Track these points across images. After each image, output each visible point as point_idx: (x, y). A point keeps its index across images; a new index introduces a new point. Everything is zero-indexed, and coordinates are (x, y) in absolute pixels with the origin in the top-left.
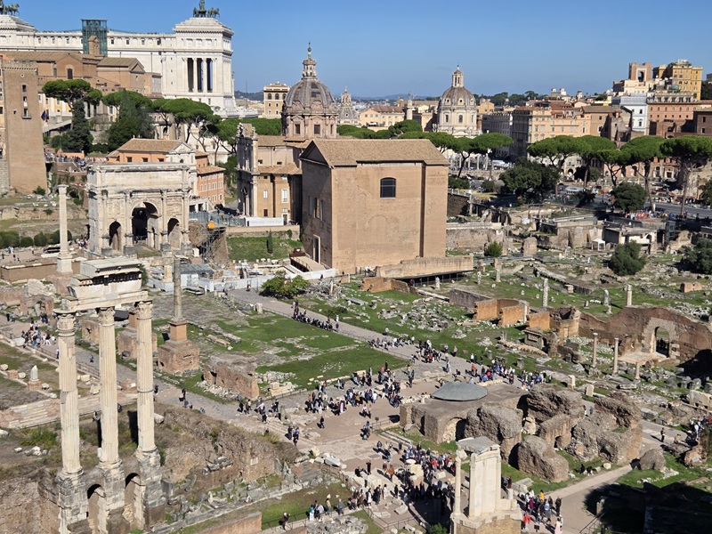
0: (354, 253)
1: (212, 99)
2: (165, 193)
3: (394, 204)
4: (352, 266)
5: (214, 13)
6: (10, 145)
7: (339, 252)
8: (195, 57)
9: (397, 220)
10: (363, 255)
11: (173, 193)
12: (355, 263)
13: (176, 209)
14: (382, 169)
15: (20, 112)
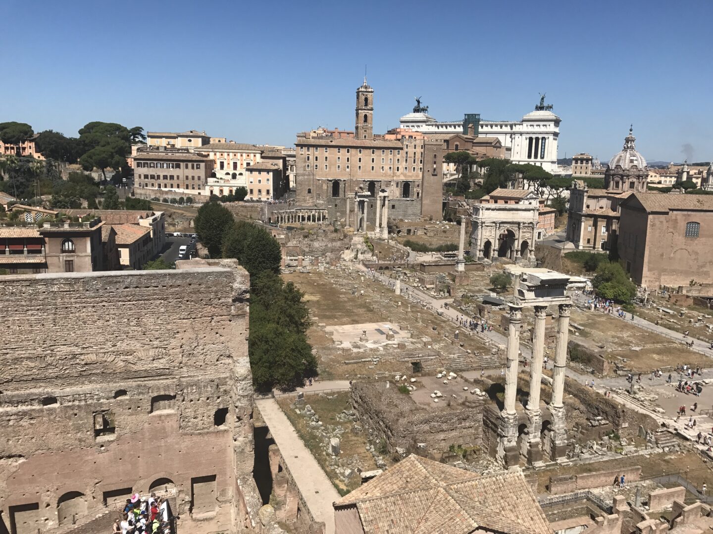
0: (660, 275)
1: (543, 164)
2: (522, 224)
3: (696, 242)
4: (657, 283)
5: (549, 108)
6: (424, 191)
7: (648, 273)
8: (534, 136)
9: (697, 253)
10: (666, 277)
11: (526, 225)
12: (660, 282)
13: (528, 235)
14: (689, 215)
15: (431, 171)
